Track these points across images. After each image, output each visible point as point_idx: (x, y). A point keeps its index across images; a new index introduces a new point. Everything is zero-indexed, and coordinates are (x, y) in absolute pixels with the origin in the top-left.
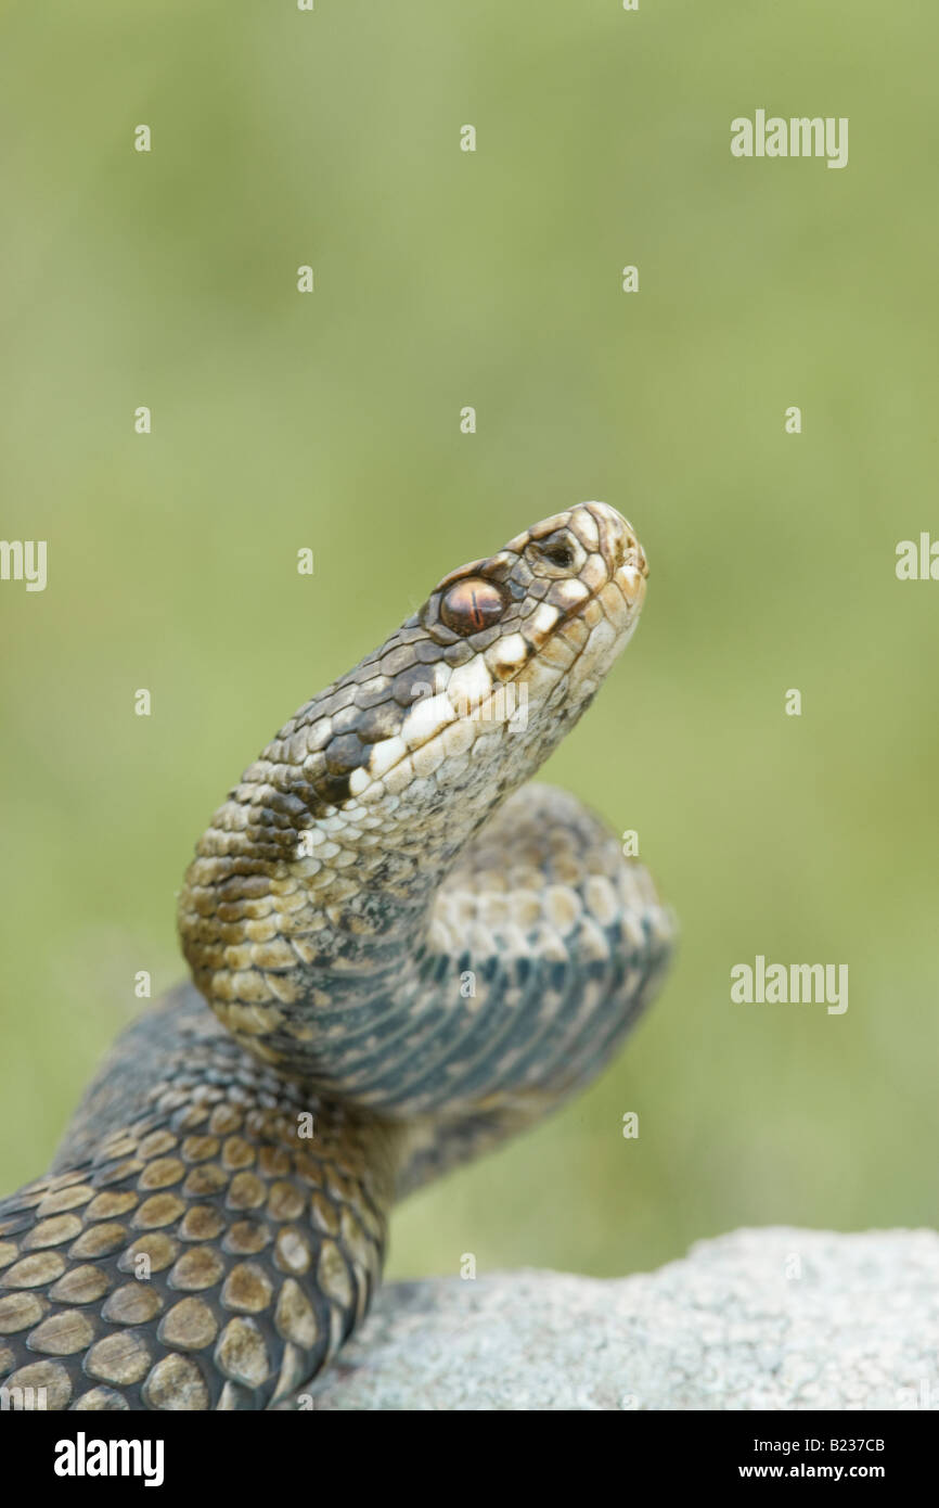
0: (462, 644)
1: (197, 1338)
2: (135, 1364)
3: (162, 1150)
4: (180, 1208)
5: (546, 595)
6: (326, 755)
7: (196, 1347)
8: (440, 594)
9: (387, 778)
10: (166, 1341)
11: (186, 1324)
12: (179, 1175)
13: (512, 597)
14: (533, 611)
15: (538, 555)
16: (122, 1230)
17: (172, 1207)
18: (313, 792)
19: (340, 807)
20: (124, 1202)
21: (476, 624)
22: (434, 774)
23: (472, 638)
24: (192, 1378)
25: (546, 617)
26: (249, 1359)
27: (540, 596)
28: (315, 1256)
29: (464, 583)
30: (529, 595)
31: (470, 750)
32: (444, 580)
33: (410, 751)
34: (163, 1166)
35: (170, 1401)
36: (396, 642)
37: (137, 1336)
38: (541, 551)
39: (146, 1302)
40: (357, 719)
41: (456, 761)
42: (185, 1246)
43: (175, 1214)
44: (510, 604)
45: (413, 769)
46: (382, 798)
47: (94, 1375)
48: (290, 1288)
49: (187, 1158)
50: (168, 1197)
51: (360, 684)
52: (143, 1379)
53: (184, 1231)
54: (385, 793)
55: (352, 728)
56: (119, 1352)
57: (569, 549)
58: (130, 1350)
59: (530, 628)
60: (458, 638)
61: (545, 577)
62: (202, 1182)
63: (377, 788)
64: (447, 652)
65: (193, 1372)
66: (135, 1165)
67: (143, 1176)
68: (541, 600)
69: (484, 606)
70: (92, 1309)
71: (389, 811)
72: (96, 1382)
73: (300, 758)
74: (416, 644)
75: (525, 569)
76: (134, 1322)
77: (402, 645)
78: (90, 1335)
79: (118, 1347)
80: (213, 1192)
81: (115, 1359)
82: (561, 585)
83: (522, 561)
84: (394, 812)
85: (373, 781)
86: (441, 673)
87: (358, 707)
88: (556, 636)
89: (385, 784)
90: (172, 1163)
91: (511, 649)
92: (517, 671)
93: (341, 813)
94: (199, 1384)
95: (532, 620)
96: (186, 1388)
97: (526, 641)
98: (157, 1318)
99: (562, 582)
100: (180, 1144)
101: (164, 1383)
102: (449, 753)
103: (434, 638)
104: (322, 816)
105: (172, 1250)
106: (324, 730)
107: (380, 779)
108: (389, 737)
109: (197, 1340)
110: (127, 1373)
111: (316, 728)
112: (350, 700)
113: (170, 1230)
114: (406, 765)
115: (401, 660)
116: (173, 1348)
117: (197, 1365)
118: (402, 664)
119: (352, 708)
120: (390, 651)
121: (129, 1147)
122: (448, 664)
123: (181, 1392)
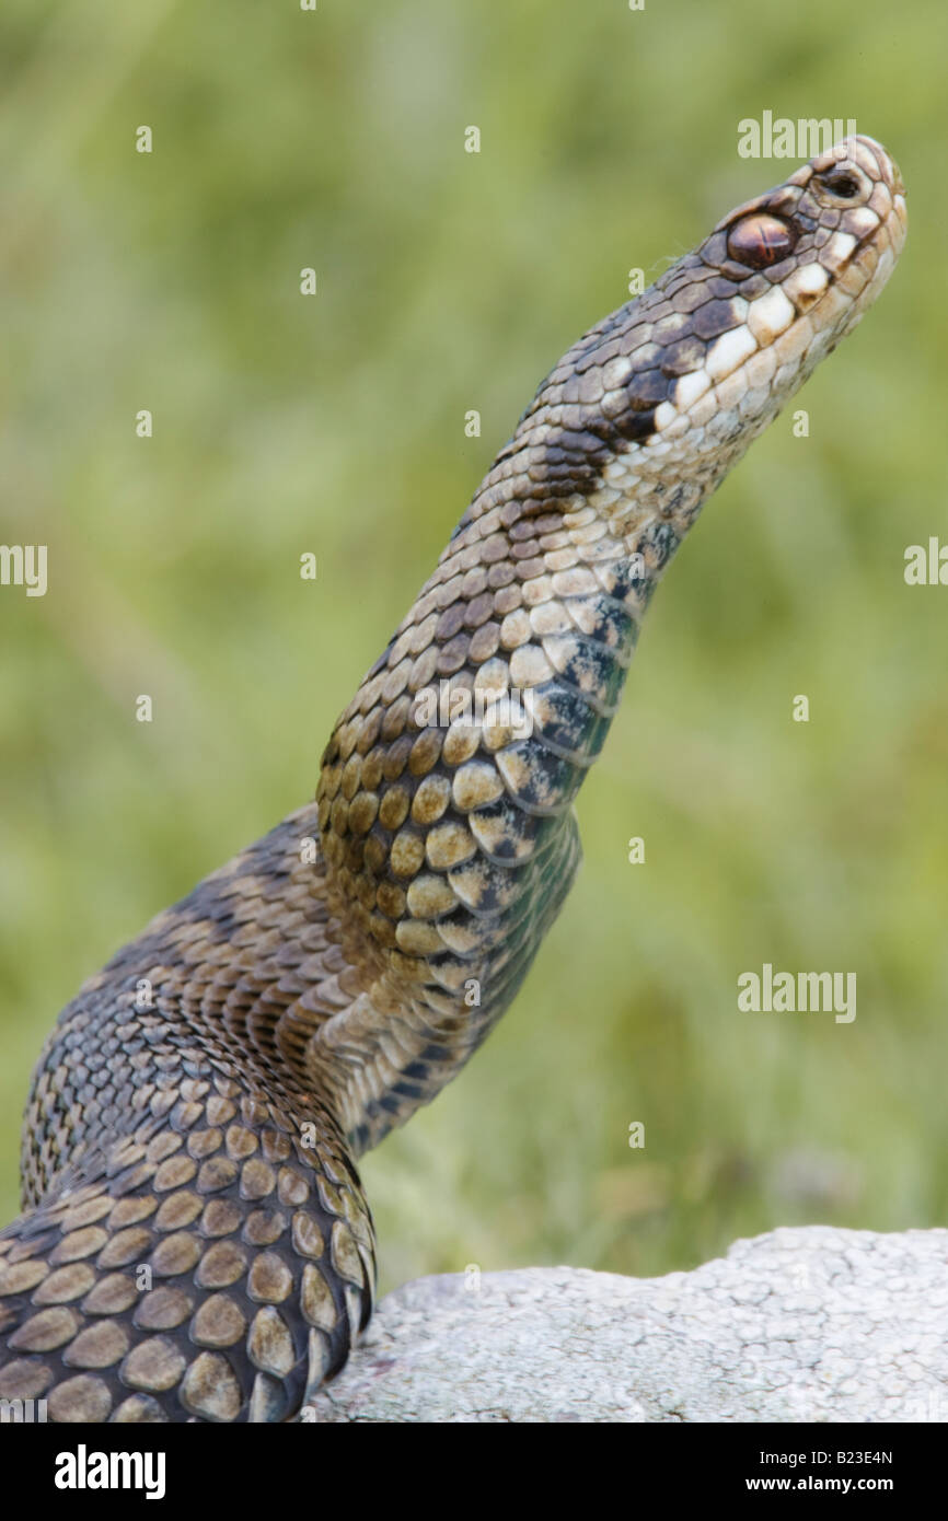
0: (758, 278)
1: (225, 1335)
2: (170, 1369)
3: (170, 1150)
4: (199, 1204)
5: (839, 224)
6: (628, 392)
7: (227, 1343)
8: (725, 232)
9: (693, 412)
10: (199, 1341)
11: (216, 1322)
12: (191, 1170)
13: (802, 229)
14: (828, 241)
15: (820, 187)
16: (146, 1233)
17: (191, 1205)
18: (613, 429)
19: (643, 444)
20: (144, 1206)
21: (766, 257)
22: (738, 406)
23: (768, 271)
24: (224, 1375)
25: (843, 245)
26: (277, 1349)
27: (833, 225)
28: (327, 1238)
29: (749, 219)
30: (820, 226)
31: (771, 381)
32: (729, 217)
33: (713, 384)
34: (174, 1165)
35: (206, 1401)
36: (684, 281)
37: (169, 1341)
38: (824, 184)
39: (176, 1304)
40: (657, 357)
41: (758, 392)
42: (210, 1242)
43: (194, 1211)
44: (800, 236)
45: (718, 401)
46: (686, 432)
47: (131, 1384)
48: (310, 1273)
49: (196, 1154)
50: (184, 1195)
51: (655, 323)
52: (180, 1382)
53: (206, 1226)
54: (690, 427)
55: (654, 365)
56: (153, 1359)
57: (854, 179)
58: (164, 1355)
59: (827, 256)
60: (752, 272)
61: (833, 208)
62: (214, 1175)
63: (683, 422)
64: (742, 286)
65: (224, 1369)
66: (148, 1169)
67: (157, 1179)
68: (834, 230)
69: (774, 241)
70: (125, 1317)
71: (694, 445)
72: (134, 1390)
73: (596, 397)
74: (709, 281)
75: (811, 202)
76: (166, 1326)
77: (693, 282)
78: (125, 1344)
79: (152, 1354)
80: (226, 1184)
81: (149, 1366)
82: (850, 214)
83: (807, 195)
84: (699, 445)
85: (679, 415)
86: (739, 307)
87: (657, 343)
88: (854, 264)
89: (690, 418)
90: (181, 1161)
91: (811, 277)
92: (818, 300)
93: (644, 449)
94: (231, 1380)
95: (829, 249)
96: (219, 1386)
97: (826, 269)
98: (188, 1319)
99: (853, 211)
100: (185, 1142)
101: (199, 1383)
102: (753, 384)
103: (726, 275)
104: (624, 452)
105: (197, 1247)
106: (622, 368)
107: (686, 413)
108: (693, 371)
109: (226, 1336)
110: (162, 1379)
111: (612, 367)
112: (646, 338)
113: (191, 1228)
114: (710, 399)
115: (694, 297)
116: (205, 1347)
117: (228, 1361)
118: (695, 301)
119: (651, 345)
120: (680, 290)
121: (138, 1152)
122: (744, 298)
123: (215, 1390)
